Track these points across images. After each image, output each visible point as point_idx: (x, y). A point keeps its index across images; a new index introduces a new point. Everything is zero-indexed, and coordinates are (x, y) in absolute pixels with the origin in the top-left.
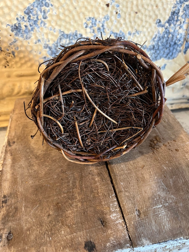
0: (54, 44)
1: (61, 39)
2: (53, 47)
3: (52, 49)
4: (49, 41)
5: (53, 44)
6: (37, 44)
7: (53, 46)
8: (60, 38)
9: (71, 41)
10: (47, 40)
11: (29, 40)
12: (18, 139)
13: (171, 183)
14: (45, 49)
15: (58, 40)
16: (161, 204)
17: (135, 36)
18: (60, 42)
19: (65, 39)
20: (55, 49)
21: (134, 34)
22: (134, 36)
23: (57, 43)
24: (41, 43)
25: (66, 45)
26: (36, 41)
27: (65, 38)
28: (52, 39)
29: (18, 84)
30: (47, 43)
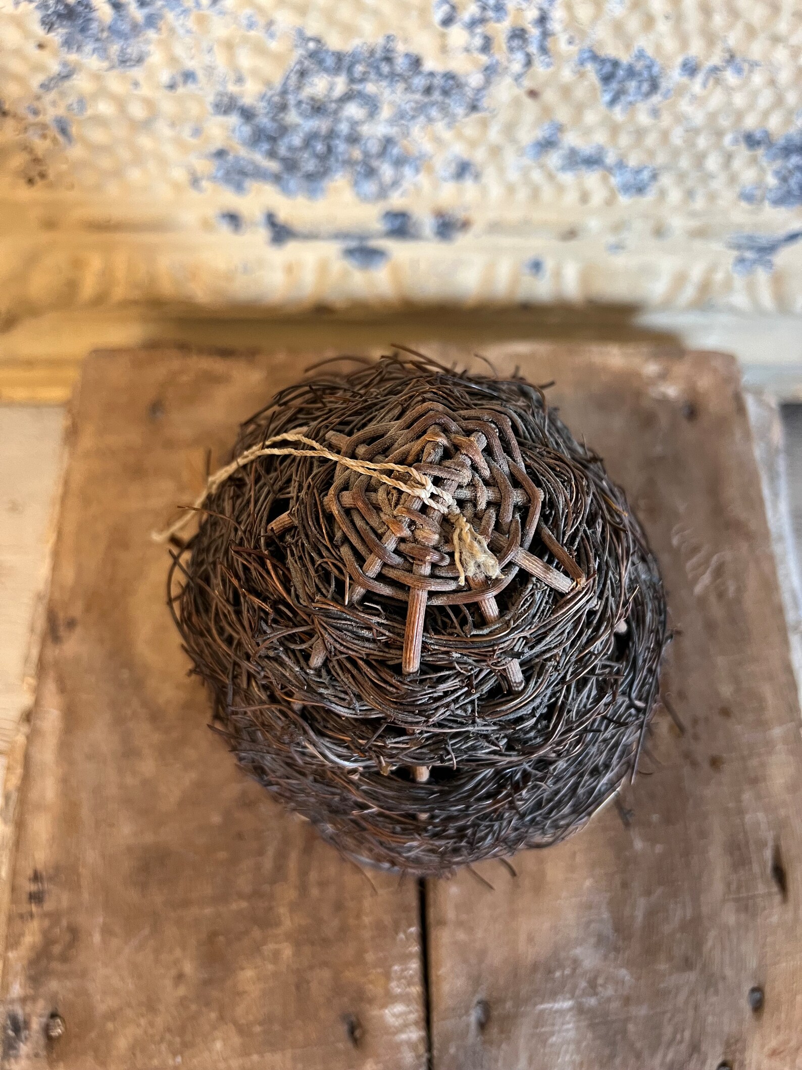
0: (265, 95)
1: (303, 74)
2: (261, 108)
3: (257, 120)
4: (240, 80)
5: (262, 97)
6: (181, 90)
7: (263, 104)
8: (298, 67)
9: (356, 87)
10: (232, 76)
11: (137, 73)
12: (88, 609)
13: (639, 914)
14: (221, 119)
15: (288, 78)
16: (572, 997)
17: (718, 82)
18: (299, 88)
19: (325, 76)
20: (273, 119)
21: (715, 70)
22: (711, 82)
23: (284, 92)
24: (201, 89)
25: (331, 101)
26: (173, 78)
27: (326, 70)
28: (255, 73)
29: (95, 263)
30: (232, 88)
